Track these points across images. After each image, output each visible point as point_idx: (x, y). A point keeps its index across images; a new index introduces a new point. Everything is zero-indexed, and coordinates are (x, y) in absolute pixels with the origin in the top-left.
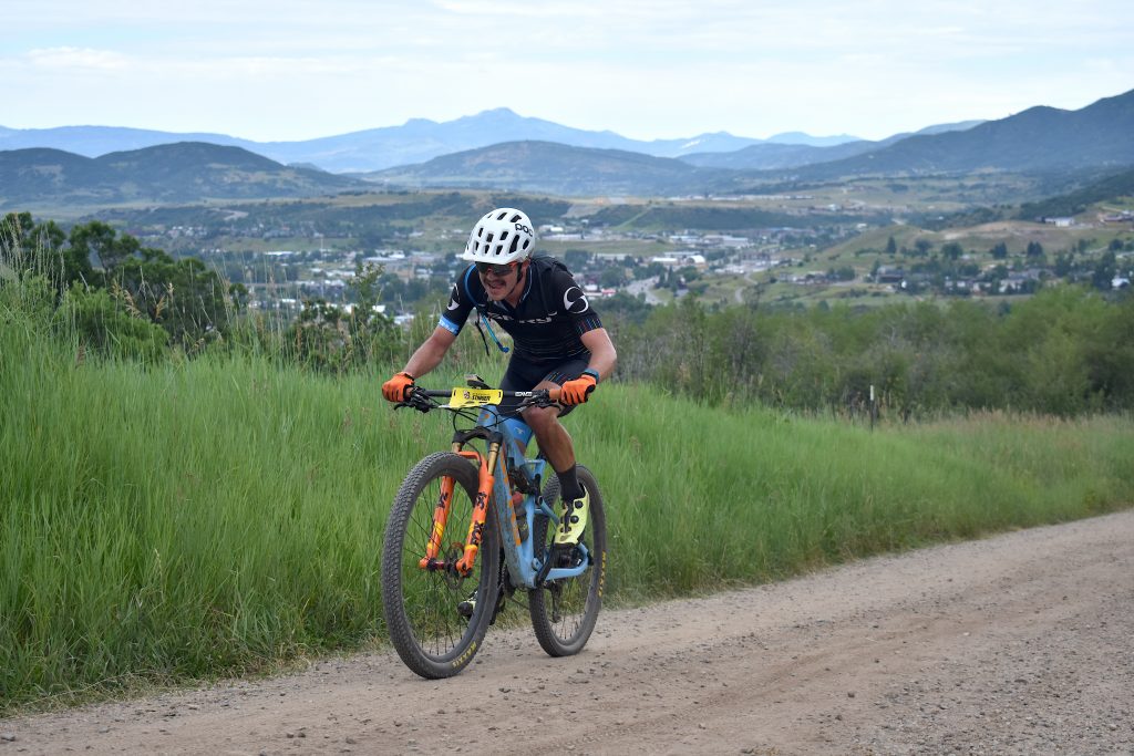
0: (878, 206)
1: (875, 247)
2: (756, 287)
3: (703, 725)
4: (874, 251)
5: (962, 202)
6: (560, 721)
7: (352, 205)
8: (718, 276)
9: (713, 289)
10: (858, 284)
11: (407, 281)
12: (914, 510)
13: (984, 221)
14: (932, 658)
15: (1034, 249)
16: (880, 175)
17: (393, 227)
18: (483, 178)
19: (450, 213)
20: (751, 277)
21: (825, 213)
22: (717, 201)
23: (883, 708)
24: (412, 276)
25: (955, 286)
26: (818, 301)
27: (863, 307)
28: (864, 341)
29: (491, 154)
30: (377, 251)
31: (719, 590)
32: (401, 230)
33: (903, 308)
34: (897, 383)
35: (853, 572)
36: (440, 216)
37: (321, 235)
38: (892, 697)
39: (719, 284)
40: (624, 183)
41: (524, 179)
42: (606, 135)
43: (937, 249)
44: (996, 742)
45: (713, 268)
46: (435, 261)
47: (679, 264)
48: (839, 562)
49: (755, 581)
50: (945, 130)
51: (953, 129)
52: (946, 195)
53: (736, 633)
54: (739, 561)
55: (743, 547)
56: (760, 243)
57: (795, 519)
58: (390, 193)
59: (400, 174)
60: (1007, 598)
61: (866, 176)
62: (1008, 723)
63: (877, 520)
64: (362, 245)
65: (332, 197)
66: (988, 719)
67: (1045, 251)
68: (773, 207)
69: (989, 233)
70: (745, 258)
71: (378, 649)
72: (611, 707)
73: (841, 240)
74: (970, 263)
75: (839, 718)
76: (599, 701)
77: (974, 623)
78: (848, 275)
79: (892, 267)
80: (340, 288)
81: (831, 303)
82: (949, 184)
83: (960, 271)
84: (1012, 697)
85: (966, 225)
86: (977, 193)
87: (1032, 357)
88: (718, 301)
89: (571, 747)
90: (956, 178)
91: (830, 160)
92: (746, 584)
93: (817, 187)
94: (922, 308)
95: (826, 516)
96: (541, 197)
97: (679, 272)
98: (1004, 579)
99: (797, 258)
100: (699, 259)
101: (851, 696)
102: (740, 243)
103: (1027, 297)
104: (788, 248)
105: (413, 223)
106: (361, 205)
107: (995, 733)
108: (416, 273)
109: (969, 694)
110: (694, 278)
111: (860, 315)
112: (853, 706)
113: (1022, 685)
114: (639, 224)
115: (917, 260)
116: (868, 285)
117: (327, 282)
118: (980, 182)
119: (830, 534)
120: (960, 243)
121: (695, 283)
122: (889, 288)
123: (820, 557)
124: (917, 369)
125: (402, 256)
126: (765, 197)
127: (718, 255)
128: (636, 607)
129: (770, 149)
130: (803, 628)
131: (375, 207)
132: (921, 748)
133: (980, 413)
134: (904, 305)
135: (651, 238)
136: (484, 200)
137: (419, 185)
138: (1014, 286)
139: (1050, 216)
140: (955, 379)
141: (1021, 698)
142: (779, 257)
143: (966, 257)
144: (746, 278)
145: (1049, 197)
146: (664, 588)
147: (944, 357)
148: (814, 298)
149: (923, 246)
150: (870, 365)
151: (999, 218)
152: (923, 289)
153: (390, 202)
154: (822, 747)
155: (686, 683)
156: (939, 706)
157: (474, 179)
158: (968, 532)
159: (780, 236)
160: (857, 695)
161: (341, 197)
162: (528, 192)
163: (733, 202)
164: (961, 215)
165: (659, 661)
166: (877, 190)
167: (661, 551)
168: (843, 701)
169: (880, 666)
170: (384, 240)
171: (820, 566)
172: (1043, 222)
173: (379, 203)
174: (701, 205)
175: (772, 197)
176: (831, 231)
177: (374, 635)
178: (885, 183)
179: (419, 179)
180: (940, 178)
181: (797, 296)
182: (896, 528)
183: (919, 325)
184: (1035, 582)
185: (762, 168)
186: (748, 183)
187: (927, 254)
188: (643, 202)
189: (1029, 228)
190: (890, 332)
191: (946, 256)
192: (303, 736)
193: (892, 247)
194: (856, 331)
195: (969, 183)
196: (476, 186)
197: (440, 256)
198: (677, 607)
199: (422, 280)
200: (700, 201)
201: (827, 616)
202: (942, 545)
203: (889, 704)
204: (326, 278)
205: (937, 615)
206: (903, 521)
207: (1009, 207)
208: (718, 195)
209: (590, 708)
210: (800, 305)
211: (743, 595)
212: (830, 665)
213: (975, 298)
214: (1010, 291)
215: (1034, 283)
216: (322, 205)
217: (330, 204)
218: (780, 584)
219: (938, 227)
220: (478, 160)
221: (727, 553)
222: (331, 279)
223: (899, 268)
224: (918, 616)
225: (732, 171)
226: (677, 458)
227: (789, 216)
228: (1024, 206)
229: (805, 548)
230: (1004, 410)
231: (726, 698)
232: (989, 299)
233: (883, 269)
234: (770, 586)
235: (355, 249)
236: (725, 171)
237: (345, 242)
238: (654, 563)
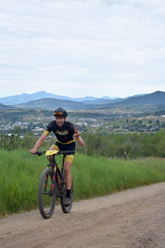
0: (124, 112)
1: (124, 121)
2: (98, 130)
3: (97, 229)
4: (123, 122)
5: (142, 111)
6: (66, 229)
7: (10, 112)
8: (90, 127)
9: (89, 130)
10: (120, 129)
11: (22, 129)
12: (135, 179)
13: (147, 116)
14: (143, 213)
15: (158, 122)
16: (125, 106)
17: (19, 117)
18: (39, 106)
19: (32, 114)
20: (97, 128)
21: (113, 114)
22: (90, 111)
23: (135, 225)
24: (23, 127)
25: (141, 130)
26: (111, 133)
27: (121, 134)
28: (122, 142)
29: (40, 101)
30: (16, 122)
31: (95, 197)
32: (21, 117)
33: (130, 134)
34: (129, 151)
35: (123, 193)
36: (29, 115)
37: (3, 119)
38: (136, 222)
39: (90, 129)
40: (70, 107)
41: (48, 106)
42: (66, 97)
43: (137, 122)
44: (160, 232)
45: (89, 126)
46: (28, 124)
47: (81, 125)
48: (120, 191)
49: (102, 195)
50: (138, 96)
51: (140, 96)
52: (139, 110)
53: (100, 208)
54: (99, 191)
55: (100, 188)
56: (99, 120)
57: (110, 182)
58: (18, 109)
59: (20, 105)
60: (157, 199)
61: (122, 106)
62: (162, 228)
63: (128, 182)
64: (12, 121)
65: (6, 110)
66: (158, 227)
67: (160, 122)
68: (102, 112)
69: (148, 118)
70: (96, 123)
71: (23, 212)
72: (76, 225)
73: (116, 120)
74: (144, 125)
75: (126, 227)
76: (73, 224)
77: (151, 204)
78: (118, 127)
79: (127, 126)
80: (7, 130)
81: (114, 133)
82: (139, 107)
83: (142, 126)
84: (162, 222)
85: (143, 116)
86: (145, 110)
87: (158, 145)
88: (90, 133)
89: (69, 235)
90: (141, 106)
91: (114, 102)
92: (100, 196)
93: (111, 108)
94: (134, 134)
95: (117, 181)
96: (51, 110)
97: (81, 127)
98: (156, 194)
99: (107, 123)
100: (86, 124)
101: (127, 222)
102: (95, 120)
103: (156, 132)
104: (105, 121)
105: (24, 116)
106: (12, 112)
107: (160, 230)
108: (24, 127)
109: (153, 221)
110: (85, 128)
111: (121, 136)
112: (128, 224)
113: (164, 219)
114: (73, 116)
115: (133, 124)
116: (122, 129)
117: (5, 129)
118: (146, 107)
119: (118, 185)
120: (142, 120)
121: (85, 129)
122: (126, 130)
123: (116, 190)
124: (134, 148)
125: (21, 123)
126: (100, 110)
127: (90, 123)
128: (77, 202)
129: (101, 100)
130: (114, 206)
131: (15, 112)
132: (145, 234)
133: (148, 158)
134: (130, 133)
135: (76, 119)
136: (39, 111)
137: (25, 108)
138: (153, 130)
139: (161, 115)
140: (142, 150)
141: (164, 222)
142: (103, 123)
143: (143, 123)
144: (96, 128)
145: (161, 110)
146: (83, 197)
147: (139, 145)
148: (111, 132)
149: (134, 121)
150: (124, 147)
151: (150, 115)
152: (134, 130)
153: (18, 111)
154: (123, 234)
155: (91, 220)
156: (147, 224)
157: (37, 106)
158: (147, 184)
159: (103, 119)
160: (129, 222)
161: (8, 110)
162: (49, 109)
163: (93, 111)
164: (142, 114)
165: (85, 214)
166: (124, 109)
167: (82, 189)
168: (126, 223)
169: (132, 215)
170: (17, 120)
171: (116, 192)
172: (159, 116)
173: (16, 112)
174: (86, 112)
175: (101, 110)
176: (114, 118)
177: (22, 209)
178: (126, 107)
179: (25, 106)
180: (137, 106)
181: (107, 132)
182: (132, 183)
183: (133, 138)
184: (162, 195)
185: (99, 104)
186: (96, 107)
187: (135, 123)
188: (74, 111)
189: (156, 117)
190: (127, 140)
191: (139, 123)
192: (10, 233)
193: (127, 121)
194: (120, 140)
195: (144, 107)
196: (37, 108)
197: (29, 123)
198: (86, 201)
199: (25, 128)
200: (86, 111)
201: (119, 203)
202: (141, 187)
203: (136, 223)
204: (4, 128)
205: (143, 203)
206: (133, 182)
207: (152, 113)
208: (90, 110)
209: (72, 226)
210: (108, 134)
211: (100, 199)
212: (122, 215)
213: (145, 132)
214: (152, 131)
215: (158, 129)
216: (3, 112)
217: (5, 112)
218: (108, 196)
219: (137, 117)
220: (38, 102)
221: (96, 189)
222: (5, 128)
223: (129, 126)
224: (139, 203)
225: (93, 105)
226: (85, 168)
227: (105, 114)
228: (155, 112)
229: (113, 188)
230: (153, 157)
231: (100, 223)
232: (148, 132)
233: (125, 126)
234: (106, 197)
235: (11, 122)
236: (91, 105)
237: (8, 120)
238: (81, 192)
